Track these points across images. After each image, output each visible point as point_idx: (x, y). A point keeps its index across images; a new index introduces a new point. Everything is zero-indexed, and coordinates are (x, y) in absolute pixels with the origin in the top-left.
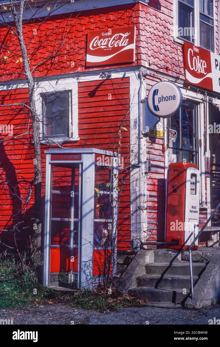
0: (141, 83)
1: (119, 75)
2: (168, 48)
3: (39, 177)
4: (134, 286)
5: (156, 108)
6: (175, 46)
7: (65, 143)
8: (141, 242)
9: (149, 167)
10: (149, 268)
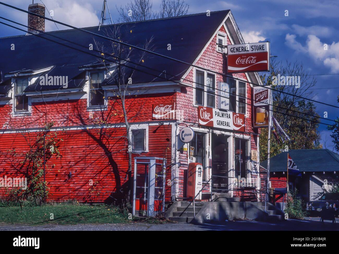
0: (177, 127)
1: (168, 124)
2: (190, 110)
3: (131, 168)
4: (171, 216)
5: (183, 139)
6: (194, 108)
7: (143, 153)
8: (175, 197)
9: (180, 165)
10: (178, 209)
